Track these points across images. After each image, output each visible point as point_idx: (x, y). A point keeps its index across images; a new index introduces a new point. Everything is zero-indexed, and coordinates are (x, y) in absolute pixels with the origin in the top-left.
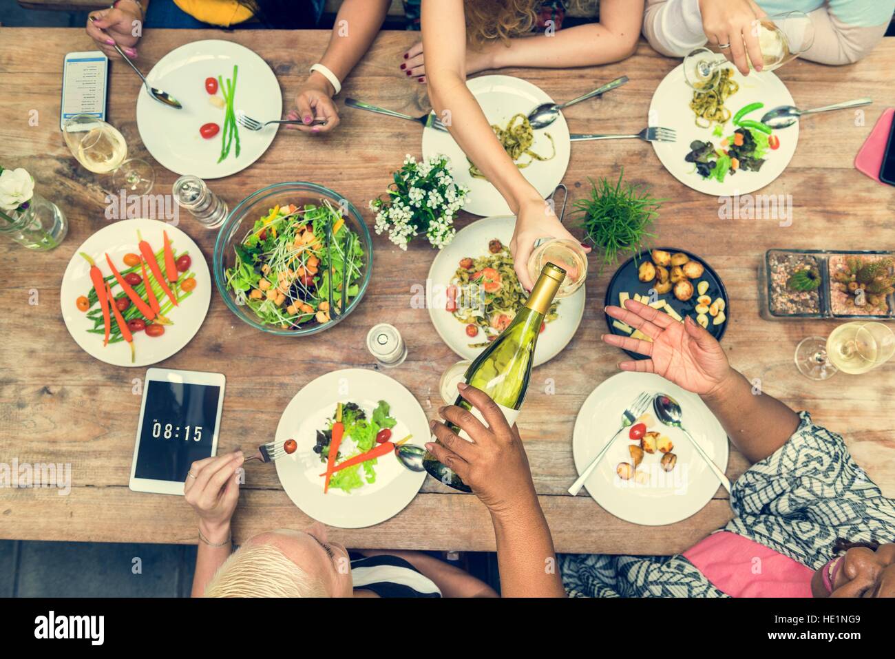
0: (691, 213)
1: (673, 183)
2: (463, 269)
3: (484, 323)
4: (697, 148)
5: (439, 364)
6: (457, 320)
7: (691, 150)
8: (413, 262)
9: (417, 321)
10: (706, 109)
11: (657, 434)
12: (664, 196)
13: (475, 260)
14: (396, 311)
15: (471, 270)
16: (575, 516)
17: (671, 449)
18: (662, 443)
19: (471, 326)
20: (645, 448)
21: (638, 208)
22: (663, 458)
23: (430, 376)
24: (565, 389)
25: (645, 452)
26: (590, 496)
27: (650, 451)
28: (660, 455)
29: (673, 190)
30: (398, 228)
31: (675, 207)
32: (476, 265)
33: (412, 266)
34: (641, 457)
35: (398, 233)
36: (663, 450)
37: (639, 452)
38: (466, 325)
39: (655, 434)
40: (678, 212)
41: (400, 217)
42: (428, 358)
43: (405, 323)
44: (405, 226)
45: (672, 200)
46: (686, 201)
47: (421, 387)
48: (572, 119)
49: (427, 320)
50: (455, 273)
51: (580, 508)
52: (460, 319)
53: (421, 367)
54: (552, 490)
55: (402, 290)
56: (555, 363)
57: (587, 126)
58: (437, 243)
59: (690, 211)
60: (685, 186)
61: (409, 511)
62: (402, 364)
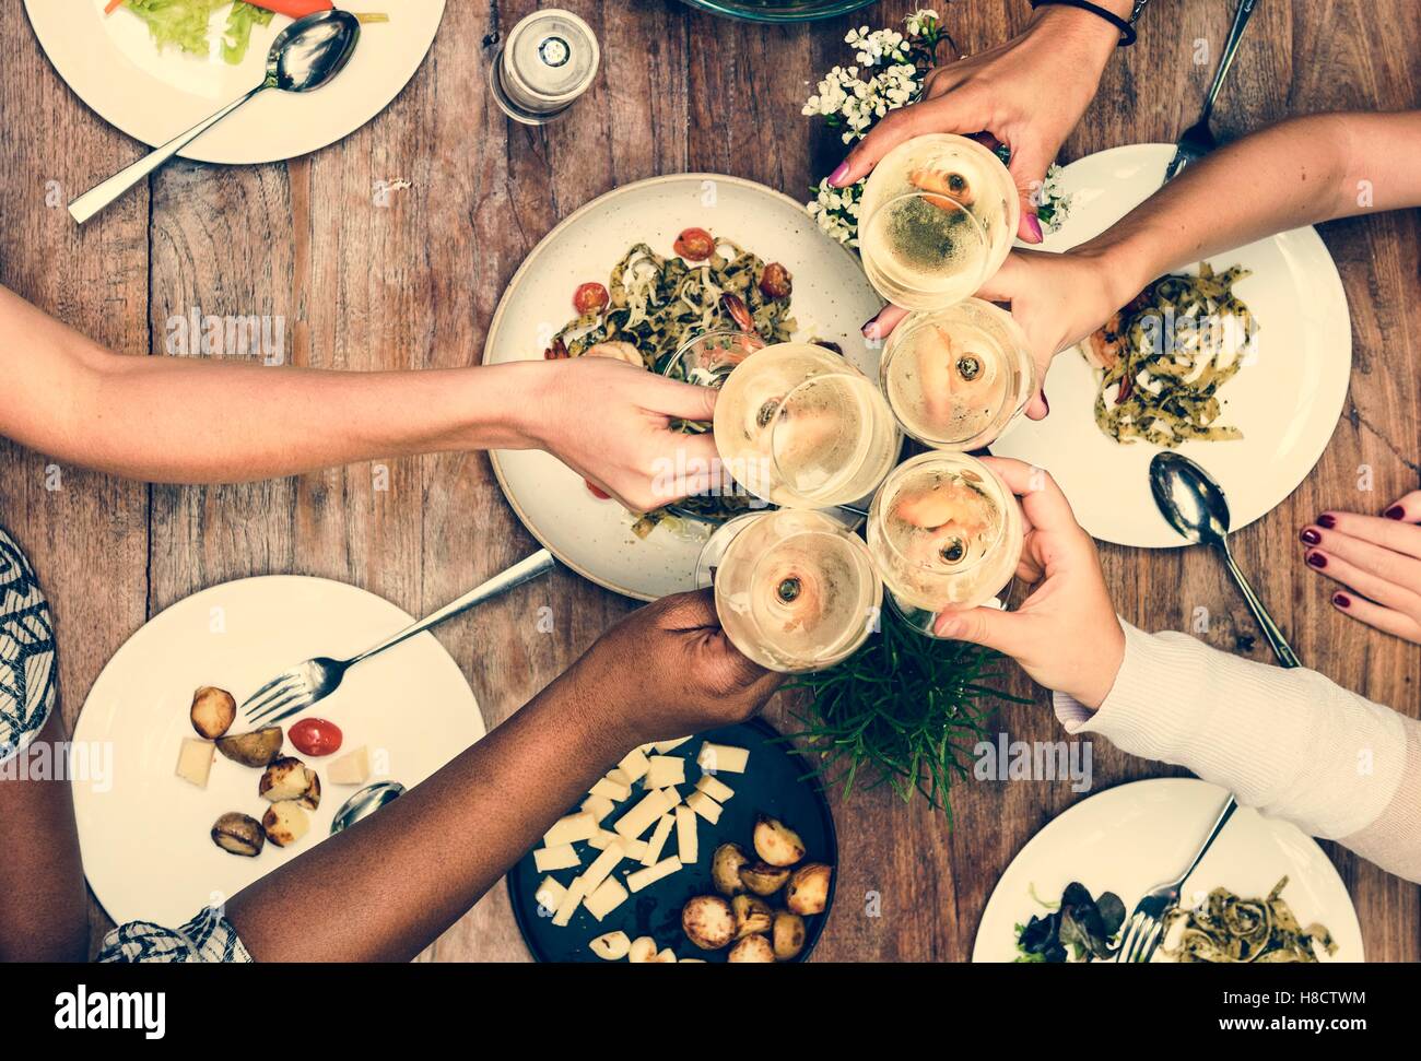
0: (924, 894)
1: (1006, 844)
2: (760, 273)
3: (611, 328)
4: (1104, 913)
5: (499, 210)
6: (621, 257)
7: (1095, 896)
8: (781, 137)
9: (618, 151)
10: (1211, 934)
11: (314, 803)
12: (971, 820)
13: (787, 305)
14: (645, 94)
15: (757, 296)
16: (95, 582)
17: (274, 841)
18: (290, 817)
19: (604, 297)
20: (276, 772)
21: (926, 746)
22: (248, 820)
23: (468, 188)
24: (438, 554)
25: (263, 771)
26: (147, 620)
27: (266, 785)
28: (257, 809)
29: (987, 845)
30: (861, 89)
31: (940, 851)
32: (772, 307)
33: (767, 136)
34: (247, 760)
35: (850, 91)
36: (271, 818)
37: (262, 752)
38: (606, 284)
39: (313, 793)
40: (925, 859)
41: (890, 94)
42: (517, 182)
43: (611, 118)
44: (865, 109)
45: (959, 844)
46: (955, 882)
47: (437, 164)
48: (1181, 567)
49: (618, 174)
50: (747, 249)
51: (116, 596)
52: (623, 266)
53: (491, 164)
54: (163, 520)
55: (701, 108)
56: (507, 527)
57: (1161, 608)
58: (822, 196)
59: (930, 893)
60: (998, 876)
61: (99, 134)
62: (498, 109)
